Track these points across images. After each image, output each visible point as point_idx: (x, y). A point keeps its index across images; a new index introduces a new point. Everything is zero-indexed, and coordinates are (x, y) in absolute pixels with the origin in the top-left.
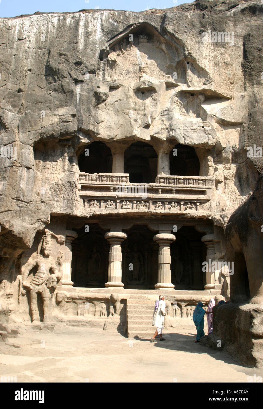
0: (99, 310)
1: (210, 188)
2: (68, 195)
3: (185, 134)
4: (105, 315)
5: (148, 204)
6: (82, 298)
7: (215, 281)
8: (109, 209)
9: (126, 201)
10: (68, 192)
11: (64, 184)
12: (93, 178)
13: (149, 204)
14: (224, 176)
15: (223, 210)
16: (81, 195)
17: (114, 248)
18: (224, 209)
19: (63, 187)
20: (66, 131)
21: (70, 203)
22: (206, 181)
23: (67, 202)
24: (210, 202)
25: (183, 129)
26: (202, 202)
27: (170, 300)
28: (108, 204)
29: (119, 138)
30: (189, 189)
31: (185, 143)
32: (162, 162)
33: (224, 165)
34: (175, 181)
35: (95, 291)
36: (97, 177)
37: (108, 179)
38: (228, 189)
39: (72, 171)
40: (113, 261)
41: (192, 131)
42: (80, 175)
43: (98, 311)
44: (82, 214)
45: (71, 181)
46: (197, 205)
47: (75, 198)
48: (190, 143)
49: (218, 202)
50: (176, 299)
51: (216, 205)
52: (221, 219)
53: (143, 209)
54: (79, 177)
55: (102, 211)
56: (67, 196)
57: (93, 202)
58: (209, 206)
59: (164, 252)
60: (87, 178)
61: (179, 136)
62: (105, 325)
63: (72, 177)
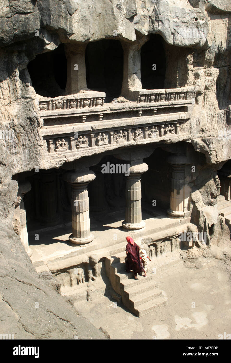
0: (75, 277)
1: (191, 103)
2: (29, 140)
3: (175, 30)
4: (83, 282)
5: (126, 133)
6: (55, 271)
7: (184, 208)
8: (83, 149)
9: (102, 133)
10: (29, 135)
11: (23, 124)
12: (58, 104)
13: (128, 133)
14: (206, 86)
15: (203, 131)
16: (46, 135)
17: (82, 195)
18: (205, 130)
19: (22, 129)
20: (24, 32)
21: (33, 152)
22: (188, 94)
23: (29, 151)
24: (189, 121)
25: (174, 22)
26: (182, 122)
27: (147, 243)
28: (80, 142)
29: (96, 39)
30: (171, 106)
31: (174, 42)
32: (134, 65)
33: (205, 69)
34: (158, 97)
35: (66, 257)
36: (64, 103)
37: (79, 105)
38: (207, 102)
39: (29, 98)
40: (82, 212)
41: (184, 25)
42: (40, 103)
43: (74, 279)
44: (50, 165)
45: (31, 116)
46: (177, 127)
47: (39, 143)
48: (180, 44)
49: (198, 121)
50: (153, 240)
51: (196, 125)
52: (205, 145)
53: (122, 142)
54: (39, 105)
55: (74, 155)
56: (28, 142)
57: (60, 142)
58: (189, 126)
59: (136, 186)
60: (50, 106)
61: (167, 32)
62: (88, 295)
63: (31, 108)
